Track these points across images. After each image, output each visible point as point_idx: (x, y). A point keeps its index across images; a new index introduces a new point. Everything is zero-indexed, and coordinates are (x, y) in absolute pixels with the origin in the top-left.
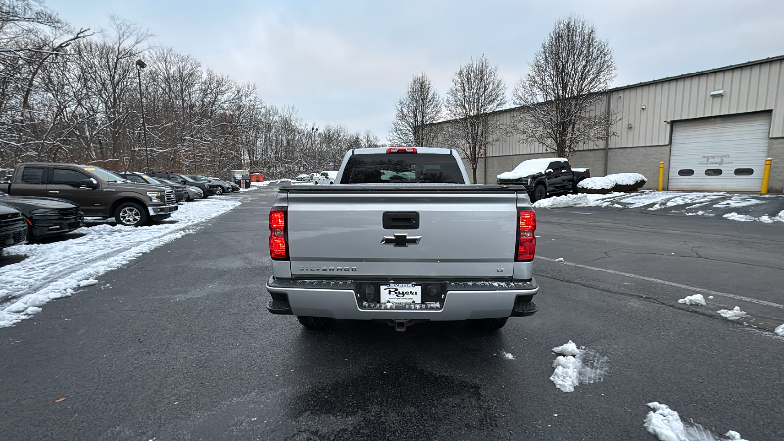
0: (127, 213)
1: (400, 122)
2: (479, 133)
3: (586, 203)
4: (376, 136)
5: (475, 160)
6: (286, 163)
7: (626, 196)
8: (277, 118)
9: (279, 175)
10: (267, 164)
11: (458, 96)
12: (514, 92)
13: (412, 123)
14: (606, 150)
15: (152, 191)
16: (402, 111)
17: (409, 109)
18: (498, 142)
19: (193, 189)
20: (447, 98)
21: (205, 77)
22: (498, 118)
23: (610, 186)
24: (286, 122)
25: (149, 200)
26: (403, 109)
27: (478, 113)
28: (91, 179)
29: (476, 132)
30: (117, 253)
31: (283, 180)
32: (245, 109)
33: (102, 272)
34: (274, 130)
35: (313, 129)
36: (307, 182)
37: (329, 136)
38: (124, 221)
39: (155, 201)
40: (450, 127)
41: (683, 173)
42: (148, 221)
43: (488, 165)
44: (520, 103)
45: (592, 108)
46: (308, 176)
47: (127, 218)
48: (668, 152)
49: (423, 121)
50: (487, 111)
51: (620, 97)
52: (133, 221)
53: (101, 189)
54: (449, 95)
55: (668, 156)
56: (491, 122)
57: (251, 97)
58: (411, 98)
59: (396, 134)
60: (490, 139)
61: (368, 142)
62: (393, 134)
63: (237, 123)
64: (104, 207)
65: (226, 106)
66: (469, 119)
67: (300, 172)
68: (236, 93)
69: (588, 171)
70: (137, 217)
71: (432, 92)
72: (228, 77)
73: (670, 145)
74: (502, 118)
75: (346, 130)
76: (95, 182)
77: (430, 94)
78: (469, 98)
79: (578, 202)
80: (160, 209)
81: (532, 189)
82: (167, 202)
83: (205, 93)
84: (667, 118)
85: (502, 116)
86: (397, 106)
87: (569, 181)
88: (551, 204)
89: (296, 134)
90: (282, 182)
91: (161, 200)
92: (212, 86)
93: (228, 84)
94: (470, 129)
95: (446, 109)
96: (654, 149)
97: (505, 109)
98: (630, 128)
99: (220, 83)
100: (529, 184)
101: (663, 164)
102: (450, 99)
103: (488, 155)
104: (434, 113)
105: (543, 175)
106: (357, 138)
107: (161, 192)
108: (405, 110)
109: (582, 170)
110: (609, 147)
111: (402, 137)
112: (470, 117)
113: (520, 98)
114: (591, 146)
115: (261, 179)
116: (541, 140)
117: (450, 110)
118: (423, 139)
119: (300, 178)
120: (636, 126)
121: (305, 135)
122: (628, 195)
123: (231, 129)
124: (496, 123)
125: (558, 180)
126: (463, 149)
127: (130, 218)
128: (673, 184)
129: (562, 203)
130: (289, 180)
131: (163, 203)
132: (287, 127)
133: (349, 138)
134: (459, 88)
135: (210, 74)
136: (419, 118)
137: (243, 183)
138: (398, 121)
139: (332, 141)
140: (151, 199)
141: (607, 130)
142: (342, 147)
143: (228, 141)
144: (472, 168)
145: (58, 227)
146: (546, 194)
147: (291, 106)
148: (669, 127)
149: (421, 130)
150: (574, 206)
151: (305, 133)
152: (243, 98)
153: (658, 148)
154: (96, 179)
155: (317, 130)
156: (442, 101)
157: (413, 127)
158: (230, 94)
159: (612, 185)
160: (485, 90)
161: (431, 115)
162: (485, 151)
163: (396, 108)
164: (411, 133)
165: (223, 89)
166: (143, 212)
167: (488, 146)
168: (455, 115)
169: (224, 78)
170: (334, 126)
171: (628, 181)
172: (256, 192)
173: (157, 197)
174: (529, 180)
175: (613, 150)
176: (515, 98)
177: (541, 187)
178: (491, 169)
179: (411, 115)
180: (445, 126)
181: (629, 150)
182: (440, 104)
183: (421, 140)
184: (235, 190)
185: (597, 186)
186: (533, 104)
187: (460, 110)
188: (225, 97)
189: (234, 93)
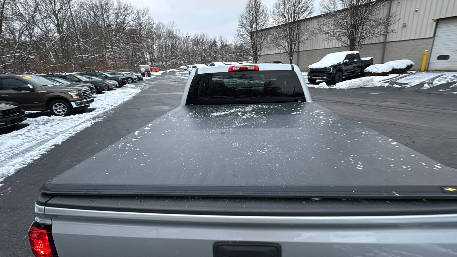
0: (57, 107)
1: (241, 29)
2: (295, 35)
3: (373, 84)
4: (226, 39)
5: (292, 53)
6: (172, 59)
7: (399, 77)
8: (164, 30)
9: (168, 67)
10: (160, 60)
11: (281, 8)
12: (321, 3)
13: (249, 30)
14: (385, 43)
15: (72, 91)
16: (242, 21)
17: (247, 20)
18: (307, 41)
19: (111, 82)
20: (273, 11)
21: (116, 5)
22: (308, 23)
23: (389, 70)
24: (170, 32)
25: (71, 97)
26: (243, 20)
27: (294, 21)
28: (29, 85)
29: (293, 34)
30: (38, 146)
31: (171, 70)
32: (144, 25)
33: (12, 173)
34: (163, 38)
35: (186, 36)
36: (186, 71)
37: (197, 40)
38: (56, 113)
39: (75, 97)
40: (275, 32)
41: (440, 58)
42: (72, 112)
43: (300, 57)
44: (325, 11)
45: (378, 12)
46: (185, 67)
47: (58, 110)
48: (431, 43)
49: (256, 28)
50: (300, 19)
51: (400, 2)
52: (62, 112)
53: (36, 91)
54: (274, 9)
55: (431, 46)
56: (303, 27)
57: (146, 17)
58: (248, 12)
59: (238, 38)
60: (302, 39)
61: (221, 43)
62: (237, 38)
63: (140, 35)
64: (40, 104)
65: (132, 23)
66: (288, 25)
67: (181, 64)
68: (136, 15)
69: (372, 59)
70: (64, 109)
71: (262, 7)
72: (130, 4)
73: (433, 38)
74: (310, 23)
75: (208, 36)
76: (31, 87)
77: (261, 8)
78: (288, 10)
79: (367, 84)
80: (80, 103)
81: (333, 75)
82: (84, 97)
83: (117, 16)
84: (434, 17)
85: (310, 21)
86: (239, 18)
87: (359, 67)
88: (347, 86)
89: (177, 40)
90: (170, 71)
91: (79, 97)
92: (121, 11)
93: (131, 9)
94: (289, 32)
95: (272, 18)
96: (421, 41)
97: (313, 16)
98: (404, 26)
99: (126, 9)
100: (331, 71)
101: (427, 52)
102: (275, 12)
103: (300, 50)
104: (264, 21)
105: (341, 64)
106: (215, 41)
107: (79, 91)
108: (244, 21)
109: (368, 59)
110: (387, 41)
111: (243, 40)
112: (289, 23)
113: (325, 8)
114: (375, 40)
115: (157, 70)
116: (338, 38)
117: (275, 20)
118: (256, 41)
119: (181, 69)
120: (409, 25)
121: (183, 41)
122: (401, 76)
123: (136, 39)
124: (307, 27)
125: (351, 67)
126: (283, 46)
127: (60, 110)
128: (432, 67)
129: (356, 85)
130: (174, 70)
131: (81, 99)
132: (171, 36)
133: (209, 41)
134: (281, 2)
135: (119, 2)
136: (254, 26)
137: (146, 74)
138: (240, 29)
139: (199, 44)
140: (72, 96)
141: (387, 28)
142: (206, 47)
143: (135, 47)
144: (290, 59)
145: (4, 123)
146: (343, 77)
147: (172, 22)
148: (435, 23)
149: (255, 35)
150: (364, 87)
151: (183, 39)
152: (141, 18)
153: (424, 40)
154: (32, 85)
155: (189, 37)
156: (269, 13)
157: (250, 32)
158: (133, 15)
159: (390, 69)
160: (299, 3)
161: (262, 23)
162: (298, 47)
163: (238, 19)
164: (248, 37)
165: (128, 13)
166: (68, 105)
167: (300, 44)
168: (278, 23)
169: (128, 5)
170: (200, 34)
171: (401, 66)
172: (154, 79)
173: (77, 95)
174: (332, 69)
175: (390, 43)
176: (321, 8)
177: (340, 73)
178: (302, 60)
179: (249, 24)
180: (272, 31)
181: (402, 42)
182: (268, 15)
183: (255, 42)
184: (140, 79)
185: (379, 71)
186: (335, 12)
187: (282, 19)
188: (130, 18)
189: (135, 15)
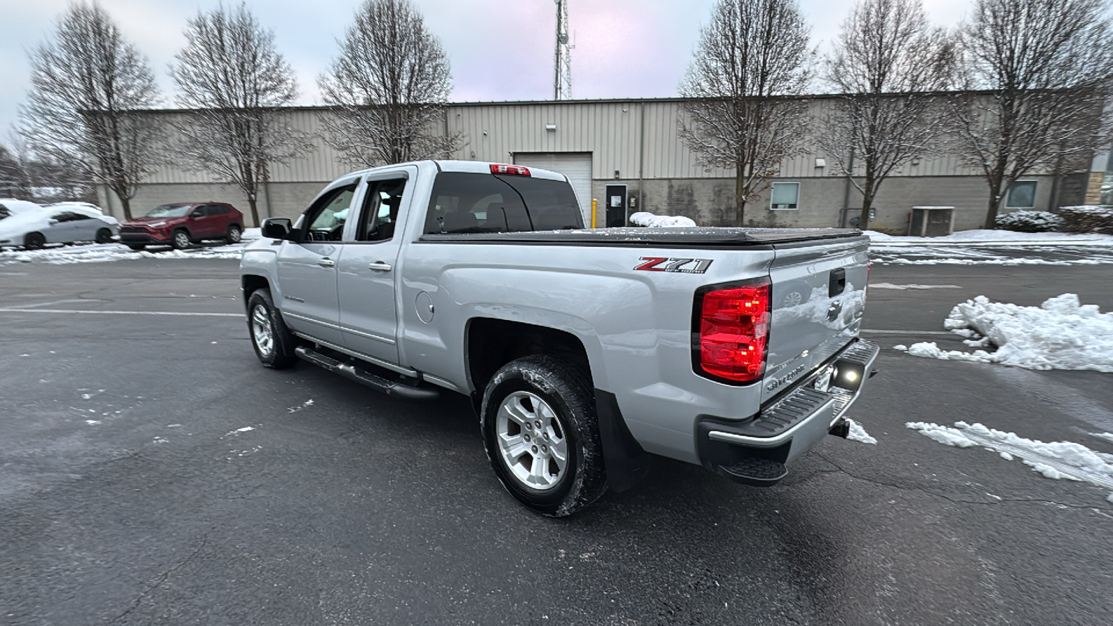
5: (252, 188)
18: (293, 160)
22: (288, 119)
27: (246, 107)
43: (273, 196)
50: (265, 103)
51: (459, 115)
54: (182, 62)
56: (274, 125)
84: (509, 150)
98: (473, 156)
103: (271, 180)
120: (479, 155)
124: (284, 126)
144: (248, 200)
148: (511, 158)
167: (274, 165)
178: (279, 203)
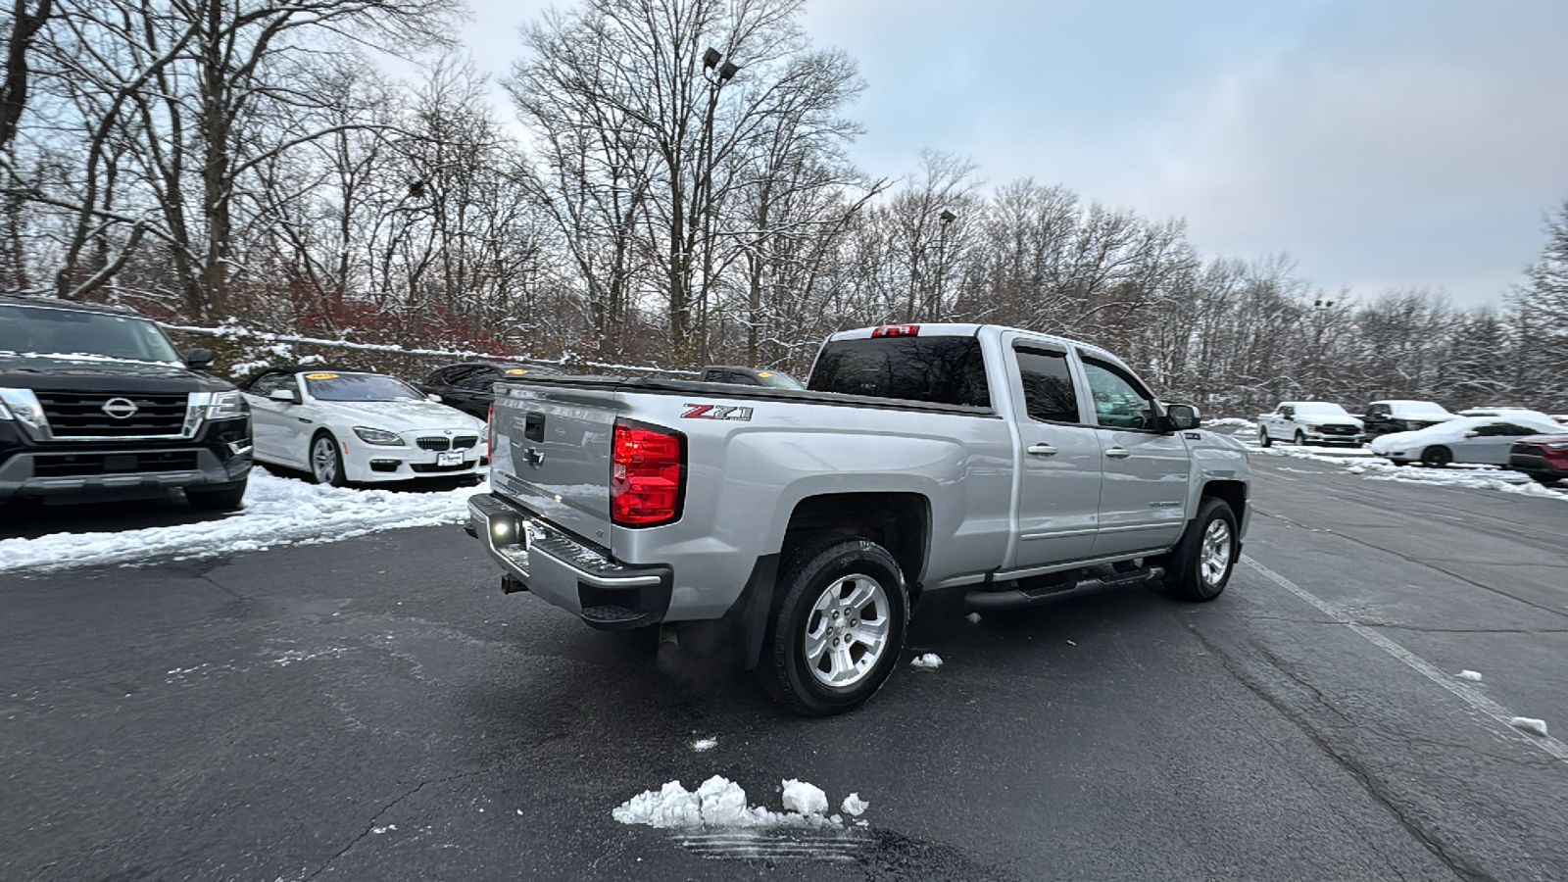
8: (1241, 284)
10: (1194, 383)
21: (1084, 221)
24: (1264, 291)
32: (1158, 270)
35: (1318, 303)
57: (1172, 247)
63: (1137, 302)
68: (1143, 243)
72: (1131, 212)
83: (1082, 251)
92: (1098, 234)
93: (1131, 225)
99: (1114, 227)
123: (1124, 314)
132: (1265, 299)
135: (1096, 211)
147: (1277, 255)
152: (1156, 251)
155: (1329, 305)
158: (1132, 245)
165: (1119, 238)
169: (1124, 215)
188: (1121, 252)
189: (1141, 242)
